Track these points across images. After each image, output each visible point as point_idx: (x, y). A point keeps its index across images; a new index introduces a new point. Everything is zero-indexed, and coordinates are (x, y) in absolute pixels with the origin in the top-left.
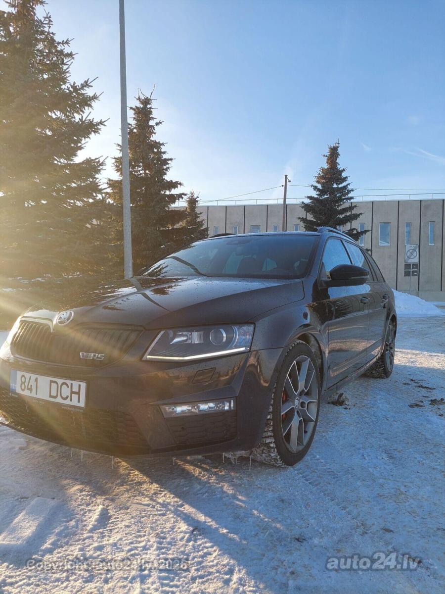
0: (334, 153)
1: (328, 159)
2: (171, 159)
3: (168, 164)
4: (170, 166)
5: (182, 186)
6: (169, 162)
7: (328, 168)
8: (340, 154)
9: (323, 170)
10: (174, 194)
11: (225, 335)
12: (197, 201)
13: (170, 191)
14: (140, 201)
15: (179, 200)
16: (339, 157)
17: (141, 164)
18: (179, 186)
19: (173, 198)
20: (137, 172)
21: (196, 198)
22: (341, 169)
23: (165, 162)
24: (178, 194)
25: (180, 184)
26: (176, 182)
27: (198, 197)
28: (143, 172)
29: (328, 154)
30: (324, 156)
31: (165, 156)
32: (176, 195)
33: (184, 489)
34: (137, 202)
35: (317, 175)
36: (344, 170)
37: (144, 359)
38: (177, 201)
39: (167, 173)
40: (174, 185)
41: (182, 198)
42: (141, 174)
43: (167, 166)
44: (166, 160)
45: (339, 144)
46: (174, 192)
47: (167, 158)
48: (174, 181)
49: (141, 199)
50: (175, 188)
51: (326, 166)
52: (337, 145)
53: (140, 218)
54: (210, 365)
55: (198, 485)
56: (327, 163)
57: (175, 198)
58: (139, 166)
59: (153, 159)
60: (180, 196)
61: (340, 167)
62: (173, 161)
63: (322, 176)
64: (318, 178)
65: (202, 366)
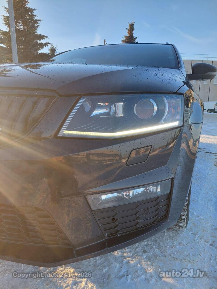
0: (131, 28)
1: (128, 31)
2: (40, 20)
3: (38, 23)
4: (39, 24)
5: (47, 38)
6: (39, 22)
7: (128, 36)
8: (134, 28)
9: (126, 37)
10: (42, 43)
11: (156, 108)
12: (55, 50)
13: (40, 41)
14: (21, 45)
15: (45, 46)
16: (134, 30)
17: (21, 22)
18: (45, 38)
19: (42, 46)
20: (18, 26)
21: (55, 48)
22: (135, 37)
23: (36, 22)
24: (45, 42)
25: (46, 37)
26: (44, 35)
27: (56, 48)
28: (23, 27)
29: (128, 28)
30: (127, 29)
31: (36, 18)
32: (44, 43)
33: (104, 271)
34: (20, 46)
35: (123, 40)
36: (136, 38)
37: (60, 134)
38: (45, 47)
39: (38, 29)
40: (42, 37)
41: (48, 45)
42: (21, 28)
43: (38, 24)
44: (36, 20)
45: (134, 22)
46: (43, 41)
47: (37, 19)
48: (42, 35)
49: (22, 44)
50: (43, 39)
51: (127, 35)
52: (133, 23)
53: (22, 56)
54: (146, 141)
55: (116, 264)
56: (128, 33)
57: (43, 45)
58: (19, 23)
59: (29, 19)
60: (46, 44)
61: (135, 36)
62: (41, 21)
63: (125, 40)
64: (123, 41)
65: (136, 143)
